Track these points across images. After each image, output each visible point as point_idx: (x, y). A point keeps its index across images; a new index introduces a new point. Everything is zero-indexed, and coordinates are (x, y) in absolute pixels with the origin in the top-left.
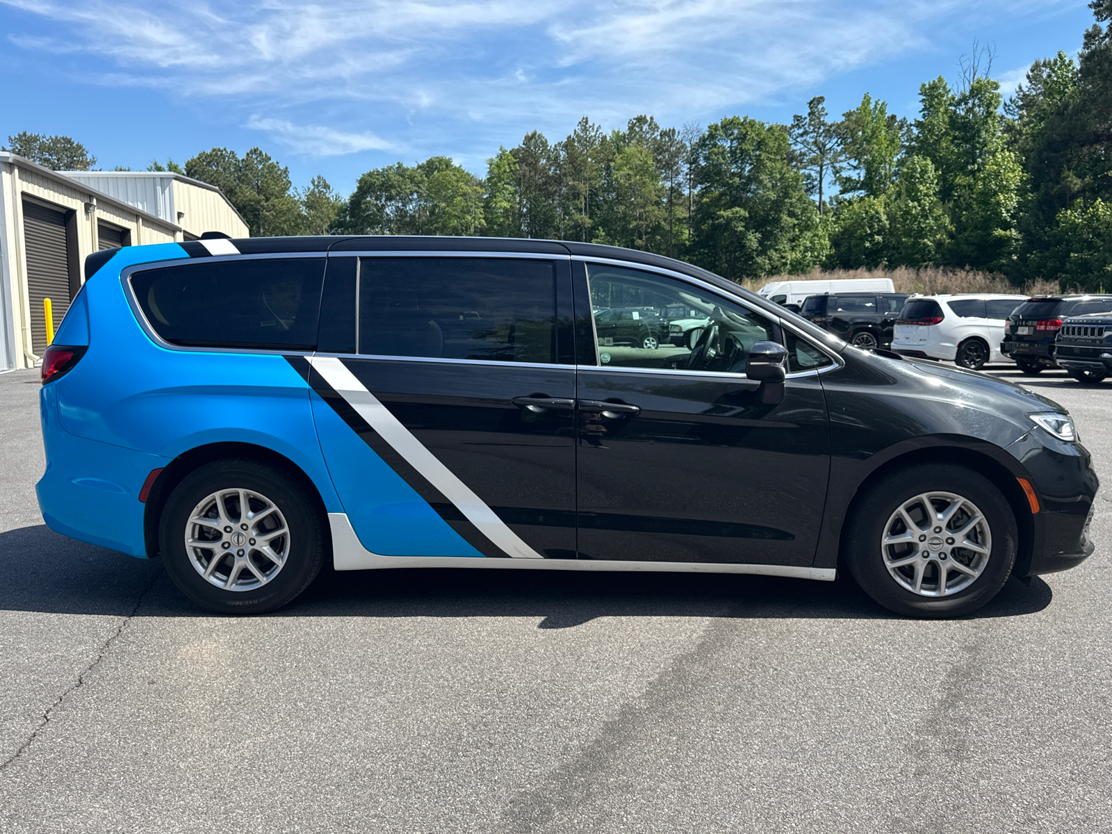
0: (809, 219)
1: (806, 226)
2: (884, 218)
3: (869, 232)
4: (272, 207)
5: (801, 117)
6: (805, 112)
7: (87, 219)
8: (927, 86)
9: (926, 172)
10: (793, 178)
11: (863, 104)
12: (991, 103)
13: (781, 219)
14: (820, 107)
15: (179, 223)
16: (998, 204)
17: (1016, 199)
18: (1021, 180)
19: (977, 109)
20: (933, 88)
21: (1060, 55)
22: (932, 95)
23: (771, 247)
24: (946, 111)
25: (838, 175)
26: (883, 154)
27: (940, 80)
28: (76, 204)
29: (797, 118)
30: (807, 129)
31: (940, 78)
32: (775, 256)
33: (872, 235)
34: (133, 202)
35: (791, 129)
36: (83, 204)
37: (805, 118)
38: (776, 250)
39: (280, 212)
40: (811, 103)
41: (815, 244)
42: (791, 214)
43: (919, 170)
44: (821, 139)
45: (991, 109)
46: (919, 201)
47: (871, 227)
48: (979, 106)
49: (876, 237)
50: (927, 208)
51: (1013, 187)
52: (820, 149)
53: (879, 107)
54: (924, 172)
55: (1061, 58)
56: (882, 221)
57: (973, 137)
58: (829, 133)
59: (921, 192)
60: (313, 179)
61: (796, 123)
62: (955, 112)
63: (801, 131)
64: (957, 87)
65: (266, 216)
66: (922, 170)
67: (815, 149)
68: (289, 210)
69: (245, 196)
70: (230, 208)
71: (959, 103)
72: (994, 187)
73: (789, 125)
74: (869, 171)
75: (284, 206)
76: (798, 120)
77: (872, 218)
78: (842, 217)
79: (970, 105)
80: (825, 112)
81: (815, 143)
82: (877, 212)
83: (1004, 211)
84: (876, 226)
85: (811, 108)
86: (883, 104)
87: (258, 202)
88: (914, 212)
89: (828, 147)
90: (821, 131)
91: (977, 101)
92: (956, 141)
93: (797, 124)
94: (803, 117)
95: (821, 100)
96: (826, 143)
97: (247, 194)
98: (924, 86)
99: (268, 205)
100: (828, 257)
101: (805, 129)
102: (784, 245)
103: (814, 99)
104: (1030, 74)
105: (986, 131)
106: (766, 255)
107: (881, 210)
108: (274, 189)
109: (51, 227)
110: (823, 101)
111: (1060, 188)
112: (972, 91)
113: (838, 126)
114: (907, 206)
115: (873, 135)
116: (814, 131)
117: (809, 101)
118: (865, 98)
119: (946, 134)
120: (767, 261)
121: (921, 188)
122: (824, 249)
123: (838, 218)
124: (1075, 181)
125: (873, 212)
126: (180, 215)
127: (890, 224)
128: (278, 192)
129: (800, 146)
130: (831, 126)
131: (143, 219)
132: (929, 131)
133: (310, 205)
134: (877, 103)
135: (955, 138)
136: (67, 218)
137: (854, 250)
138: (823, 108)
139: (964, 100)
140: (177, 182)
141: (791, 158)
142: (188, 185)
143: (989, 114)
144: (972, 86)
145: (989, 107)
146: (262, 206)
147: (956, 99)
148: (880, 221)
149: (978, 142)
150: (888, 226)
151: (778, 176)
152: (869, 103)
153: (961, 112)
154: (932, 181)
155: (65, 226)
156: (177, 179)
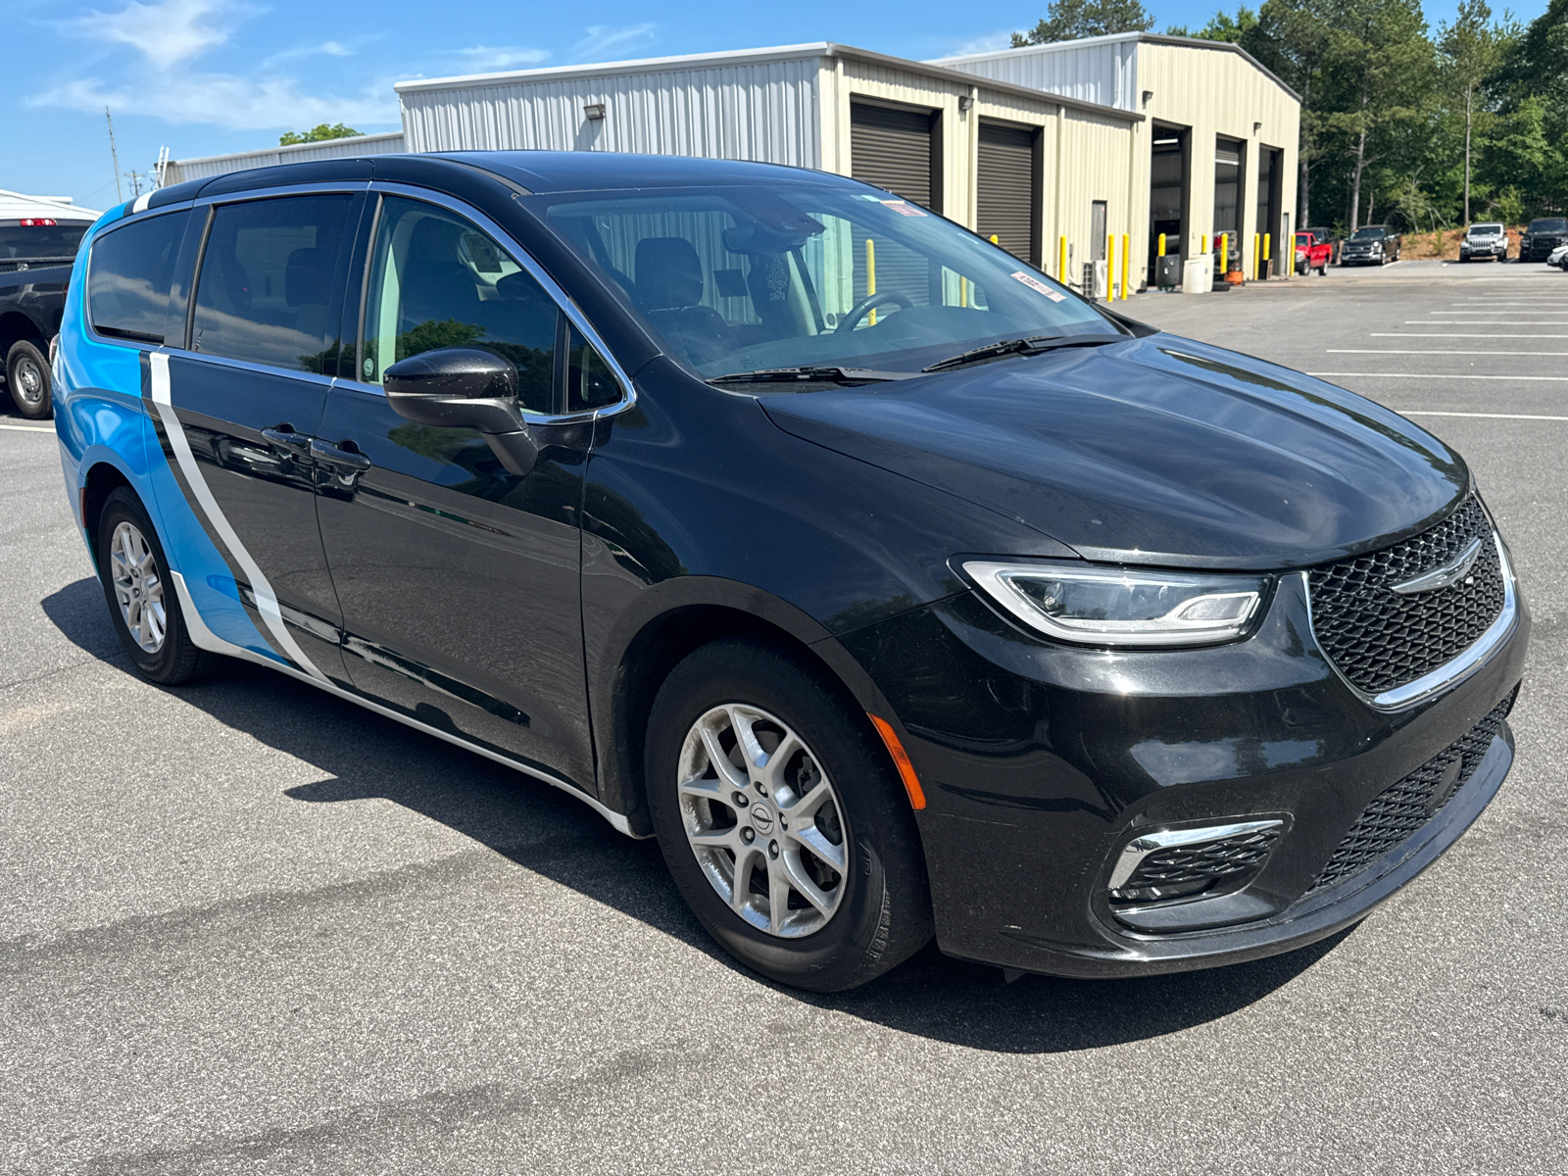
4: (1385, 60)
7: (963, 119)
15: (1144, 108)
28: (945, 101)
34: (1049, 88)
36: (956, 99)
39: (1400, 66)
60: (1462, 3)
65: (1373, 76)
68: (1415, 61)
69: (1343, 48)
70: (1260, 74)
75: (1405, 56)
87: (1362, 55)
97: (1345, 45)
99: (1377, 58)
108: (1392, 29)
109: (905, 136)
126: (1146, 95)
128: (1400, 34)
131: (1067, 108)
133: (1452, 47)
136: (930, 121)
140: (1148, 45)
142: (1170, 48)
146: (1370, 61)
155: (930, 132)
156: (1145, 40)
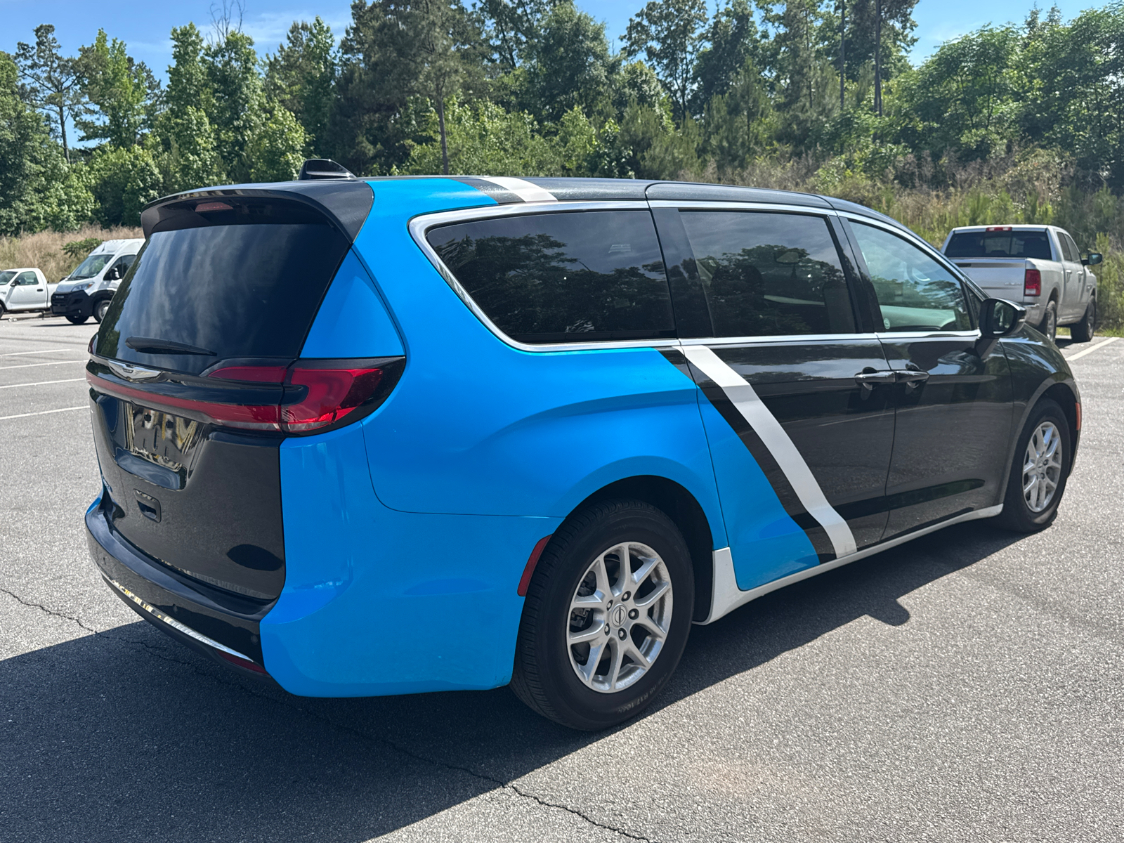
0: (55, 166)
1: (53, 175)
2: (156, 171)
3: (142, 186)
5: (27, 46)
6: (32, 41)
8: (179, 31)
9: (202, 124)
10: (31, 118)
11: (99, 41)
12: (249, 59)
13: (24, 165)
14: (50, 36)
16: (287, 163)
17: (303, 160)
18: (305, 142)
19: (233, 63)
20: (185, 35)
21: (318, 21)
22: (185, 41)
23: (14, 198)
24: (203, 61)
25: (77, 119)
26: (130, 99)
27: (192, 27)
29: (22, 46)
30: (37, 61)
31: (191, 24)
32: (22, 208)
33: (145, 189)
35: (15, 58)
37: (33, 48)
38: (22, 201)
40: (37, 31)
41: (71, 197)
42: (34, 160)
43: (195, 122)
44: (56, 75)
45: (250, 65)
46: (198, 155)
47: (144, 180)
48: (236, 60)
49: (151, 191)
50: (208, 163)
51: (298, 147)
52: (56, 87)
53: (117, 46)
54: (200, 124)
55: (320, 24)
56: (154, 175)
57: (235, 91)
58: (64, 68)
59: (199, 145)
61: (22, 52)
62: (213, 63)
63: (29, 62)
64: (211, 36)
66: (198, 122)
67: (50, 85)
71: (215, 55)
72: (281, 146)
73: (13, 54)
74: (114, 118)
76: (24, 49)
77: (143, 170)
78: (96, 167)
79: (226, 58)
80: (57, 43)
81: (49, 79)
82: (147, 164)
83: (294, 172)
84: (149, 180)
85: (39, 37)
86: (121, 43)
88: (195, 167)
89: (66, 85)
90: (55, 65)
91: (233, 55)
92: (218, 94)
93: (23, 54)
94: (30, 46)
95: (49, 29)
96: (63, 80)
98: (175, 30)
100: (95, 212)
101: (33, 60)
102: (31, 197)
103: (41, 26)
104: (290, 35)
105: (247, 87)
106: (11, 207)
107: (151, 162)
110: (53, 30)
111: (356, 153)
112: (228, 43)
113: (76, 63)
114: (187, 159)
115: (115, 77)
116: (45, 65)
117: (35, 29)
118: (100, 34)
119: (206, 85)
120: (14, 215)
121: (200, 141)
122: (88, 202)
123: (92, 168)
124: (369, 147)
125: (143, 164)
127: (163, 178)
129: (28, 80)
130: (67, 61)
132: (188, 80)
134: (114, 41)
135: (216, 91)
137: (128, 205)
138: (54, 39)
139: (219, 52)
141: (23, 94)
143: (248, 70)
144: (227, 39)
145: (246, 63)
147: (212, 50)
148: (152, 174)
149: (240, 98)
150: (162, 180)
151: (14, 114)
152: (105, 40)
153: (219, 63)
154: (209, 134)
